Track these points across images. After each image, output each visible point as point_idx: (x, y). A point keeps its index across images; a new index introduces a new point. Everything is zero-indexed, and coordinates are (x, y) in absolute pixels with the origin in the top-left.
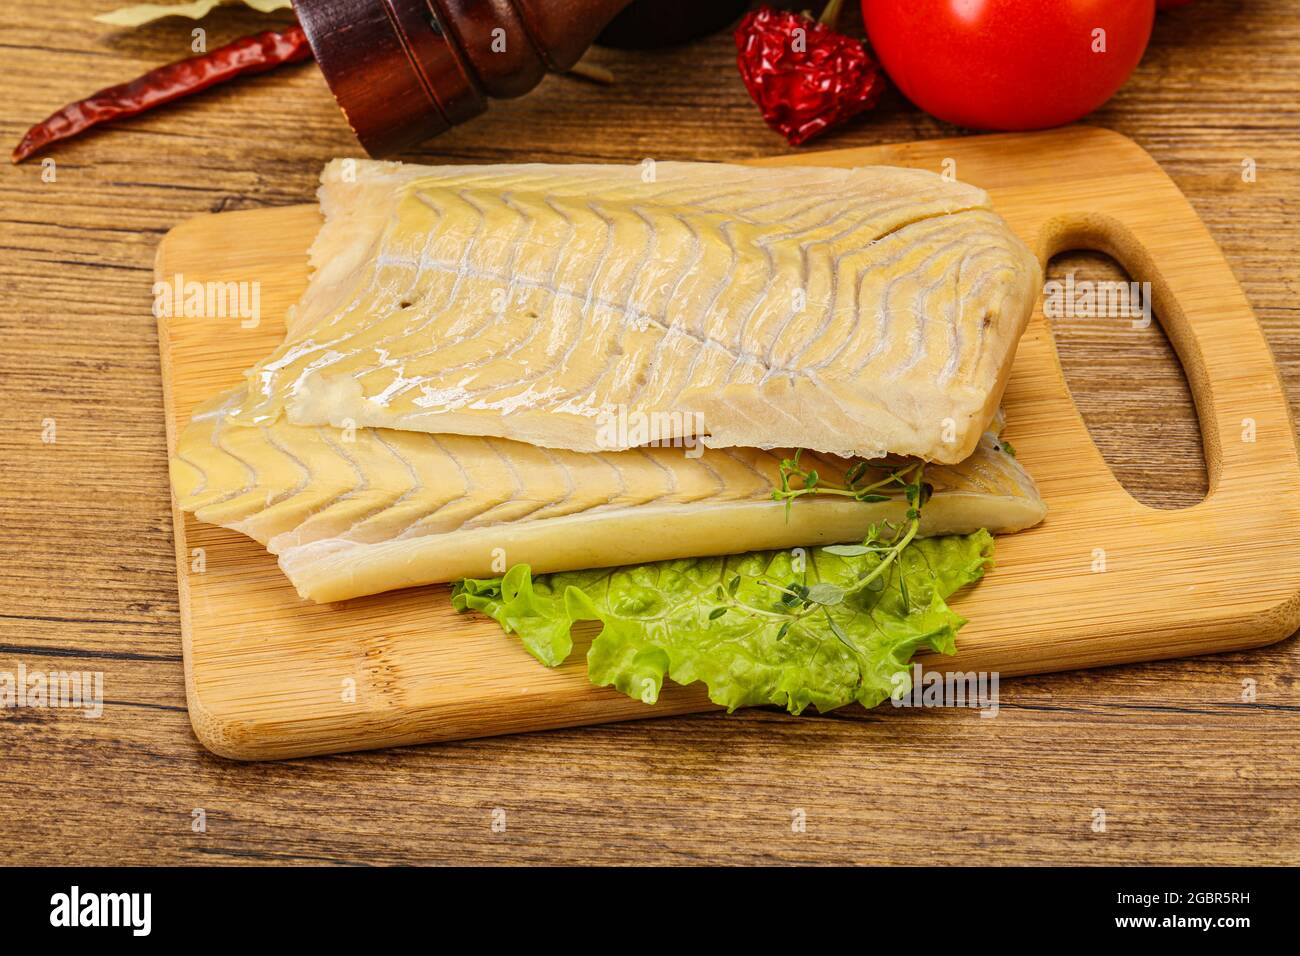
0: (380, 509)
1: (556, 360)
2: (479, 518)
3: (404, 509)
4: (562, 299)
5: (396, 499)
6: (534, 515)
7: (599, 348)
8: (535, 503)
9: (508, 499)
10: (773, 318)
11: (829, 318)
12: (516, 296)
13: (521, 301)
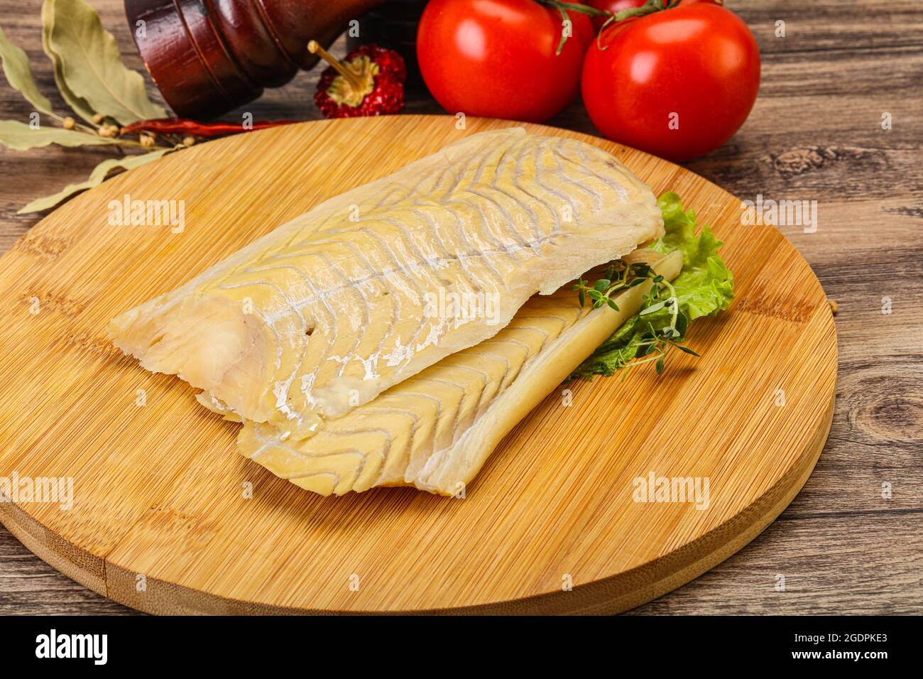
0: (435, 425)
2: (481, 402)
3: (446, 418)
6: (503, 385)
7: (439, 287)
9: (485, 384)
10: (502, 226)
11: (529, 210)
12: (366, 291)
13: (372, 291)
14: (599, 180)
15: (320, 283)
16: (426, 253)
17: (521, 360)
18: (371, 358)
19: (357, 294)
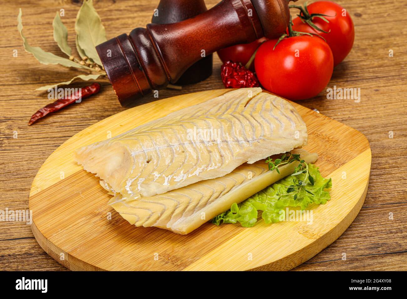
0: (186, 207)
1: (198, 159)
2: (210, 200)
3: (192, 205)
4: (187, 145)
5: (188, 204)
6: (221, 195)
7: (206, 153)
8: (220, 192)
9: (213, 193)
10: (240, 132)
11: (253, 126)
12: (175, 149)
13: (178, 150)
14: (285, 118)
15: (158, 143)
17: (232, 186)
18: (169, 177)
19: (171, 150)
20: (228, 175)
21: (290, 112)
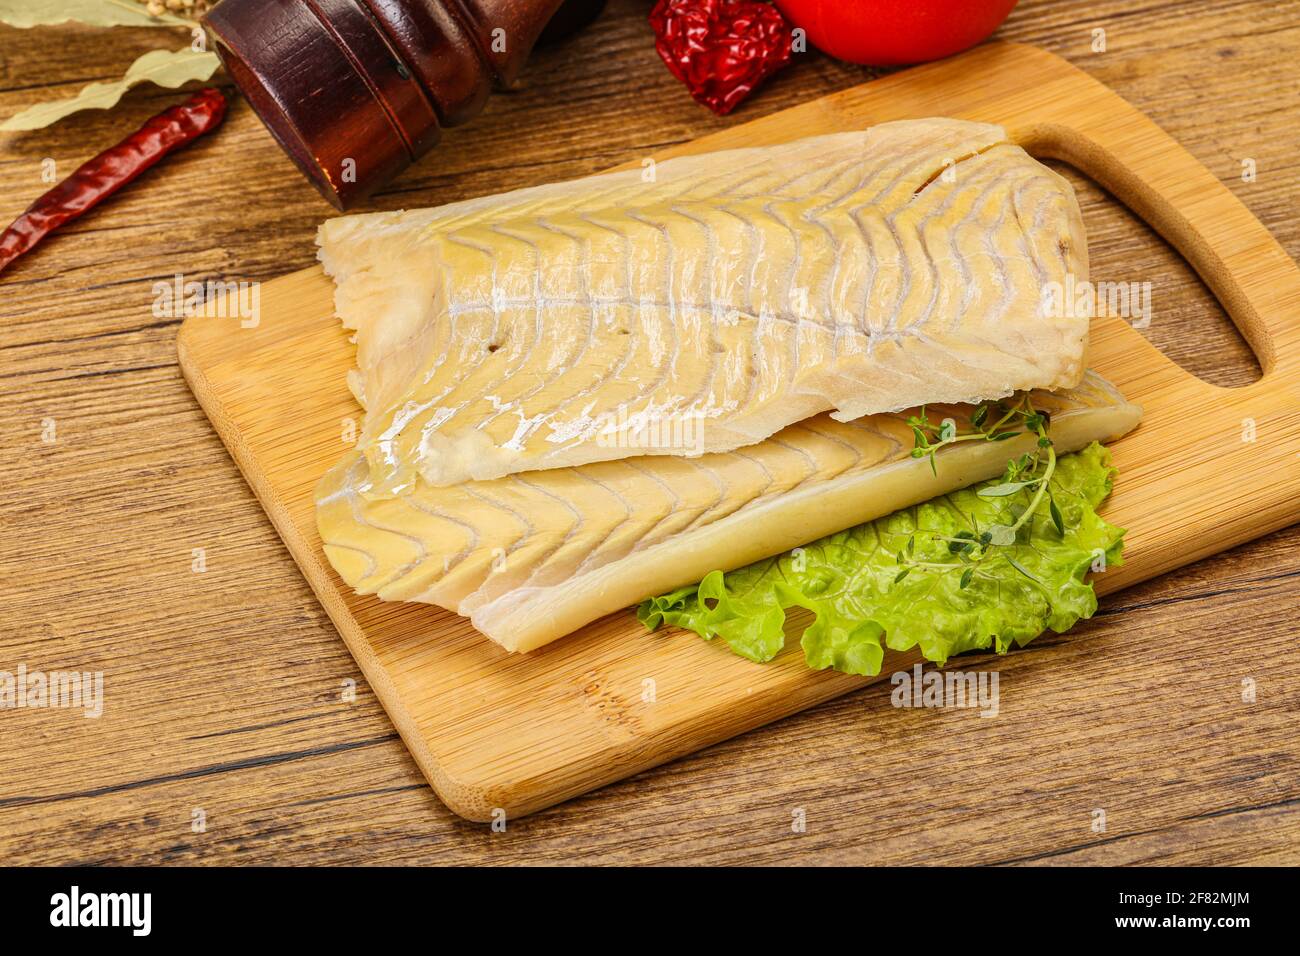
0: (554, 549)
1: (664, 369)
2: (648, 536)
3: (576, 544)
4: (647, 310)
5: (567, 535)
6: (699, 521)
7: (701, 350)
8: (694, 512)
9: (669, 512)
10: (854, 287)
11: (908, 276)
12: (601, 317)
13: (608, 321)
14: (1030, 268)
15: (549, 283)
16: (718, 292)
17: (750, 492)
18: (536, 419)
19: (586, 317)
20: (744, 451)
21: (1055, 249)
